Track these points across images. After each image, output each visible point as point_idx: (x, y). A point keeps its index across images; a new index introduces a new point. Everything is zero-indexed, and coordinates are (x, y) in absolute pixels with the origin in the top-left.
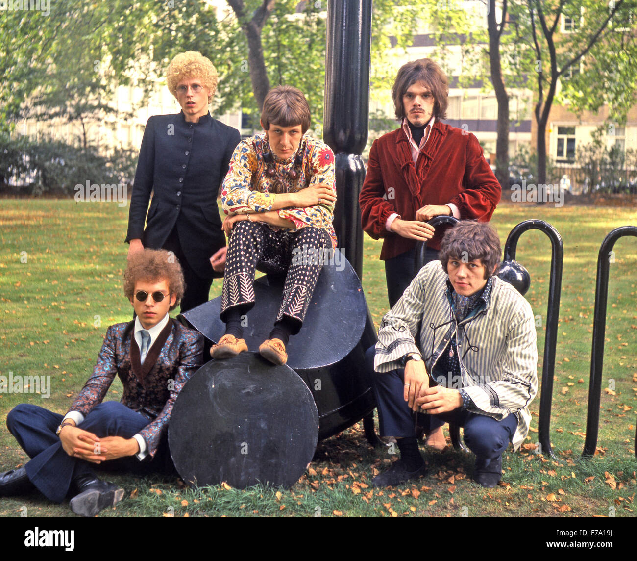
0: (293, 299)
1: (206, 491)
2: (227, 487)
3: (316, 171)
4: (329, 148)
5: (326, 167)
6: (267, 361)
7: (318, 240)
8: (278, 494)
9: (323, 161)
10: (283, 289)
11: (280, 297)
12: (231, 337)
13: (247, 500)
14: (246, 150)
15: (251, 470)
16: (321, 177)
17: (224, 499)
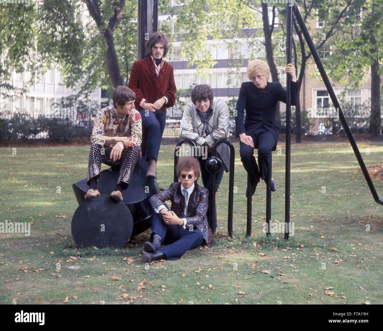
0: (125, 175)
1: (87, 249)
2: (96, 248)
3: (134, 122)
4: (139, 113)
5: (138, 121)
6: (115, 200)
7: (135, 151)
8: (116, 250)
9: (137, 118)
10: (120, 171)
11: (118, 175)
12: (92, 190)
13: (104, 251)
14: (101, 115)
15: (105, 242)
16: (137, 124)
17: (94, 251)
